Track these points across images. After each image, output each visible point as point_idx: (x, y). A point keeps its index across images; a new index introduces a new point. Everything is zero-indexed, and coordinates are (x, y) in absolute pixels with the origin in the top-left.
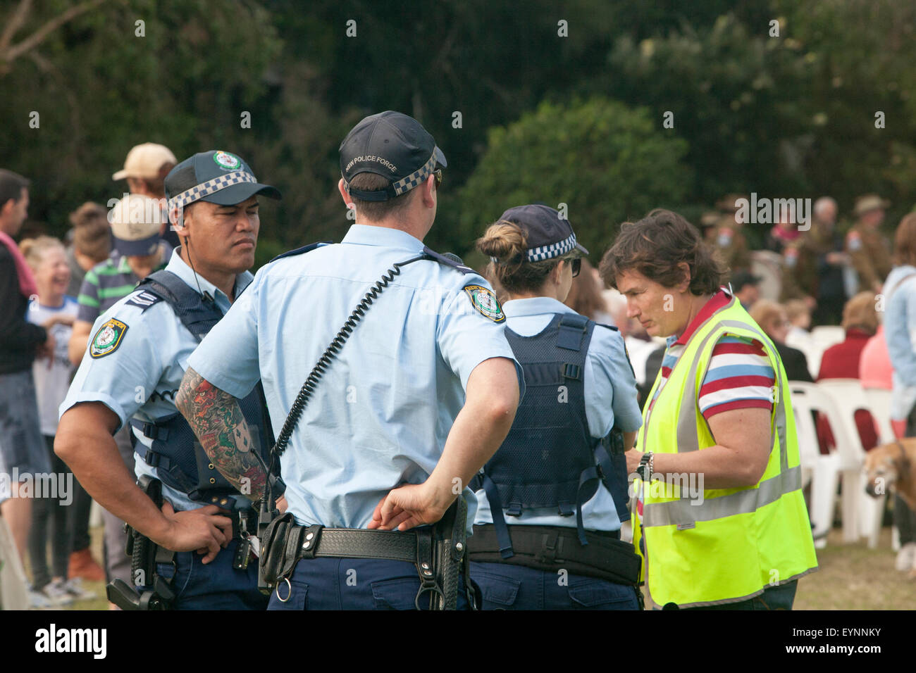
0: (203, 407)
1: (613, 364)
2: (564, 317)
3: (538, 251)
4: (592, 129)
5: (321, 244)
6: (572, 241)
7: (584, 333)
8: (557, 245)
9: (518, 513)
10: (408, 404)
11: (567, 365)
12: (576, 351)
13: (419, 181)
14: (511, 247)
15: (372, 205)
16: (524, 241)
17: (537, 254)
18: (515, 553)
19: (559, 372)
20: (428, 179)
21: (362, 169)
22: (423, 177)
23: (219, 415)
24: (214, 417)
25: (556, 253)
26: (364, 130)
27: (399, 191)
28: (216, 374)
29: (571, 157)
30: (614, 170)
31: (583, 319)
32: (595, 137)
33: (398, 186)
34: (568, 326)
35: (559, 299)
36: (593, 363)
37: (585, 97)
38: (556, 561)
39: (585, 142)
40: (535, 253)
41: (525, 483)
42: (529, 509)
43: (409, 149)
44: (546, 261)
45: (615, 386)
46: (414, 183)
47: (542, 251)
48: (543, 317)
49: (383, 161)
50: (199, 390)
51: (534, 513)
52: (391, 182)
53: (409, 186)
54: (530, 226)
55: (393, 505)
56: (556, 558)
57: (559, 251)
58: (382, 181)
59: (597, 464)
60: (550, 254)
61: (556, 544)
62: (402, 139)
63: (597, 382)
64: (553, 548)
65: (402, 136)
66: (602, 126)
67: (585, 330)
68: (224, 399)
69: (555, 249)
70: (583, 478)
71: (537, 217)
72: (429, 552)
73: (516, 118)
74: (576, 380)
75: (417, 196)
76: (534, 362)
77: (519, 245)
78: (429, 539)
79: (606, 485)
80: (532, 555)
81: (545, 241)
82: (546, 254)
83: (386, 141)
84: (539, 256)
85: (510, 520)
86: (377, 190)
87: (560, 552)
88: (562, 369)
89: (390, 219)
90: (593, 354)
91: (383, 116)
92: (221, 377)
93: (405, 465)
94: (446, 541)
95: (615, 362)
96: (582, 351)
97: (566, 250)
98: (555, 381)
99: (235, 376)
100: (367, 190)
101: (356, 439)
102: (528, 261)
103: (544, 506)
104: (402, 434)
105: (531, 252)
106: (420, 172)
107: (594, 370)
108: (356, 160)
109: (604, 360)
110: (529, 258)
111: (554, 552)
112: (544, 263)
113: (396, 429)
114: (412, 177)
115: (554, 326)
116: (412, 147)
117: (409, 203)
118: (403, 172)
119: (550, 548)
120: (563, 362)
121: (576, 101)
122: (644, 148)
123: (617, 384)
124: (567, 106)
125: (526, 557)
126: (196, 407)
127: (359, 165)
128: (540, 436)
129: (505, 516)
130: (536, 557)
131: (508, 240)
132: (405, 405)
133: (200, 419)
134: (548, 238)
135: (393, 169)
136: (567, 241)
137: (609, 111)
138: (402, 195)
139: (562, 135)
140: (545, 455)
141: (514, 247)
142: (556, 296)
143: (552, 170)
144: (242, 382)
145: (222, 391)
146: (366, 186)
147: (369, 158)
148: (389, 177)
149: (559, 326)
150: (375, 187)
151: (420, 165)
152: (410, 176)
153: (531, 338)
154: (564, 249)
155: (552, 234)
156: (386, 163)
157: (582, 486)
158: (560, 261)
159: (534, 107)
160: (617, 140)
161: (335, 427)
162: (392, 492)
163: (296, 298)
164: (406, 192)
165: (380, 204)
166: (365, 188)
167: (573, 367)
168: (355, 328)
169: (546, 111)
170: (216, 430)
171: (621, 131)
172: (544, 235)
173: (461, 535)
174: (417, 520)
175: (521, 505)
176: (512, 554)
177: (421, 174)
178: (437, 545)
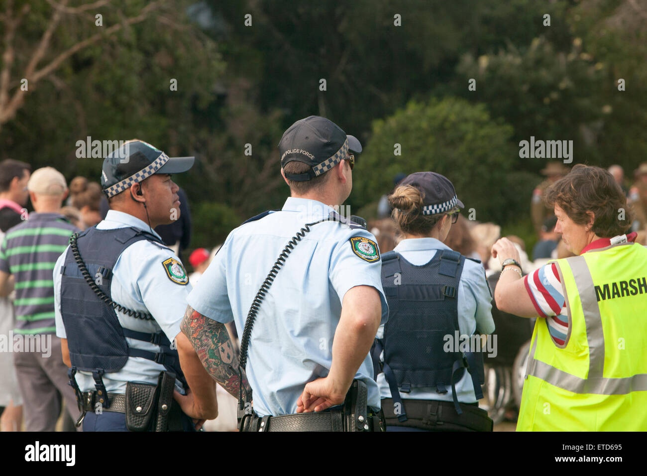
0: (196, 330)
1: (478, 287)
2: (444, 253)
3: (430, 207)
4: (445, 119)
5: (270, 212)
6: (455, 201)
7: (458, 264)
8: (444, 204)
9: (408, 391)
10: (310, 323)
11: (446, 287)
12: (452, 277)
13: (332, 164)
14: (412, 204)
15: (300, 184)
16: (421, 200)
17: (430, 209)
18: (408, 419)
19: (440, 291)
20: (339, 163)
21: (290, 160)
22: (335, 162)
23: (208, 336)
24: (204, 338)
25: (443, 209)
26: (292, 131)
27: (318, 173)
28: (202, 306)
29: (431, 140)
30: (462, 148)
31: (457, 254)
32: (447, 125)
33: (317, 169)
34: (447, 259)
35: (440, 240)
36: (464, 286)
37: (440, 97)
38: (438, 423)
39: (441, 129)
40: (428, 209)
41: (414, 370)
42: (416, 387)
43: (323, 142)
44: (436, 215)
45: (479, 303)
46: (329, 166)
47: (433, 208)
48: (429, 252)
49: (304, 152)
50: (192, 318)
51: (420, 391)
52: (311, 167)
53: (325, 169)
54: (427, 190)
55: (309, 394)
56: (438, 421)
57: (445, 209)
58: (305, 166)
59: (463, 357)
60: (438, 211)
61: (437, 411)
62: (319, 137)
63: (466, 299)
64: (435, 414)
65: (319, 134)
66: (453, 118)
67: (459, 262)
68: (211, 325)
69: (442, 207)
70: (455, 367)
71: (432, 183)
72: (341, 424)
73: (392, 113)
74: (452, 297)
75: (332, 176)
76: (423, 284)
77: (418, 204)
78: (340, 416)
79: (469, 372)
80: (421, 419)
81: (436, 201)
82: (436, 210)
83: (307, 138)
84: (431, 211)
85: (404, 396)
86: (301, 173)
87: (440, 416)
88: (443, 289)
89: (312, 192)
90: (465, 280)
91: (306, 120)
92: (206, 308)
93: (313, 366)
94: (353, 415)
95: (479, 285)
96: (456, 277)
97: (450, 208)
98: (437, 298)
99: (215, 307)
100: (295, 173)
101: (283, 349)
102: (422, 214)
103: (427, 386)
104: (308, 345)
105: (425, 208)
106: (333, 158)
107: (465, 291)
108: (286, 152)
109: (472, 284)
110: (424, 212)
111: (436, 417)
112: (434, 216)
113: (303, 341)
114: (327, 162)
115: (437, 259)
116: (325, 141)
117: (327, 180)
118: (319, 159)
119: (433, 414)
120: (444, 285)
121: (433, 100)
122: (483, 132)
123: (480, 301)
124: (427, 104)
125: (417, 421)
126: (192, 330)
127: (289, 156)
128: (426, 336)
129: (400, 393)
130: (424, 421)
131: (410, 199)
132: (308, 324)
133: (195, 339)
134: (439, 199)
135: (312, 157)
136: (451, 201)
137: (457, 107)
138: (320, 175)
139: (424, 124)
140: (429, 350)
141: (414, 204)
142: (438, 237)
143: (418, 149)
144: (222, 312)
145: (209, 318)
146: (294, 170)
147: (295, 151)
148: (309, 163)
149: (440, 258)
150: (299, 171)
151: (333, 153)
152: (325, 162)
153: (421, 266)
154: (448, 207)
155: (441, 197)
156: (307, 154)
157: (455, 372)
158: (444, 215)
159: (404, 105)
160: (464, 127)
161: (271, 342)
162: (307, 385)
163: (246, 252)
164: (323, 174)
165: (306, 183)
166: (293, 172)
167: (451, 289)
168: (280, 270)
169: (412, 108)
170: (206, 347)
171: (466, 121)
172: (435, 197)
173: (362, 411)
174: (328, 403)
175: (411, 385)
176: (406, 419)
177: (333, 160)
178: (346, 420)
